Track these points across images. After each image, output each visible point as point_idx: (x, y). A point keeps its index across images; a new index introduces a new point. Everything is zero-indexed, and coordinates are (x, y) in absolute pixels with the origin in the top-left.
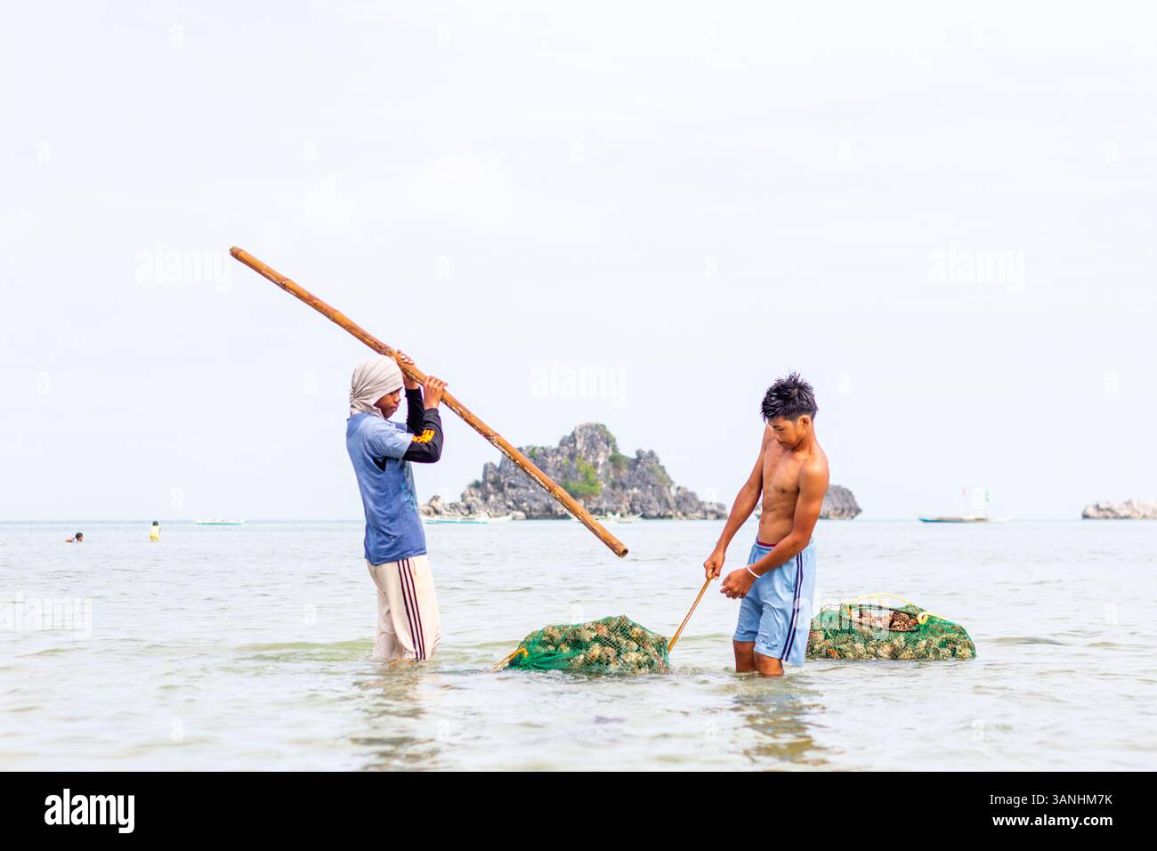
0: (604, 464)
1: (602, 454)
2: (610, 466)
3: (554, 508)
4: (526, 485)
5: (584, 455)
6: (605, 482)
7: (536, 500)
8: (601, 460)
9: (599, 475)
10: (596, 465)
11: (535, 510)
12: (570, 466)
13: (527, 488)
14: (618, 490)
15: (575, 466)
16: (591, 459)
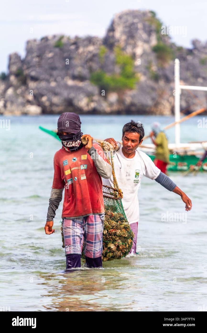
0: (144, 54)
1: (140, 43)
2: (152, 57)
3: (76, 102)
4: (47, 77)
5: (122, 44)
6: (145, 74)
7: (56, 94)
8: (139, 51)
9: (137, 67)
10: (134, 56)
11: (57, 105)
12: (107, 57)
13: (48, 81)
14: (162, 83)
15: (112, 56)
16: (129, 50)
